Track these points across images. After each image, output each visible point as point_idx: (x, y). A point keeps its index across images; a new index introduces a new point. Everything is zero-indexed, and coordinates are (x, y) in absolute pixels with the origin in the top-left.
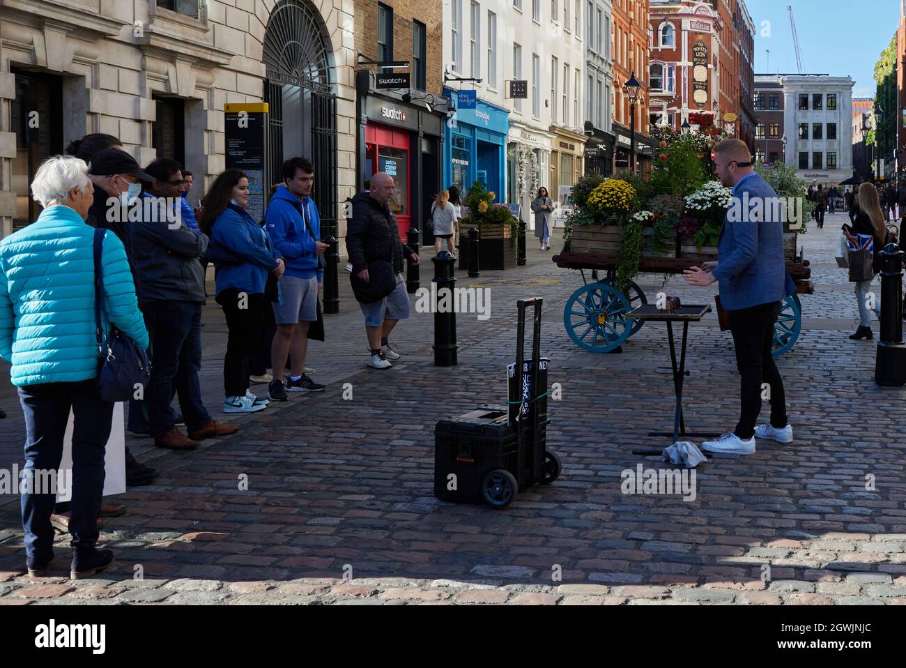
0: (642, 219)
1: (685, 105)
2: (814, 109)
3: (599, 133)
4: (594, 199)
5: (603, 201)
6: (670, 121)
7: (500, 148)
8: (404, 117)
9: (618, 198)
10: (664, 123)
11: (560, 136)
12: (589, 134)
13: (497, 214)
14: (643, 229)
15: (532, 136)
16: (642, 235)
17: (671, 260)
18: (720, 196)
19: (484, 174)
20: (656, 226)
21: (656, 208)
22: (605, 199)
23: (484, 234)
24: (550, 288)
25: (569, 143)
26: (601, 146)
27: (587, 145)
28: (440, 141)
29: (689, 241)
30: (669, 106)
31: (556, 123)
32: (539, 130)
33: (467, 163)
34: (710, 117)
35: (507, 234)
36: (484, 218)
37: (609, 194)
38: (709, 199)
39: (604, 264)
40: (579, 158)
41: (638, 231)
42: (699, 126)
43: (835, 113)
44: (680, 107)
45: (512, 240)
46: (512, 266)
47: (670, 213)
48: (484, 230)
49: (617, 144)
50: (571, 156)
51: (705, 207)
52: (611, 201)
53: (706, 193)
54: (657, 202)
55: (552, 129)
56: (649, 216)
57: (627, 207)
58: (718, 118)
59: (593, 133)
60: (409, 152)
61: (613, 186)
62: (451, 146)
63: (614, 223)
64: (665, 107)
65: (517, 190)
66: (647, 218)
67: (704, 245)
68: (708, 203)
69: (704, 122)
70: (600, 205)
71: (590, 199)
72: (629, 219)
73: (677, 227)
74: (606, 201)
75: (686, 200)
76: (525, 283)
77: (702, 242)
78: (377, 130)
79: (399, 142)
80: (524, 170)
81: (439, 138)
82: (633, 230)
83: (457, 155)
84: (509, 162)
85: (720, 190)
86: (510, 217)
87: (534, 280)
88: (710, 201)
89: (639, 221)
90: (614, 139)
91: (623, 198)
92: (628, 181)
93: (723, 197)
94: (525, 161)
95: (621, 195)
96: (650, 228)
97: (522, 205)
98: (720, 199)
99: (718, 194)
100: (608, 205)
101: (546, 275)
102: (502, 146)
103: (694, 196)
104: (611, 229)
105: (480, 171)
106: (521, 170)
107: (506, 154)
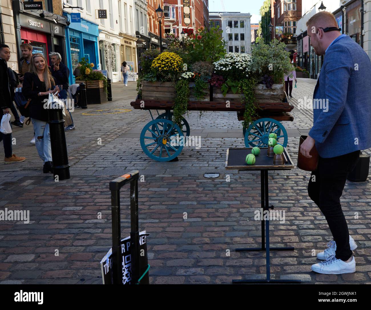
0: (187, 77)
1: (180, 25)
2: (235, 27)
3: (143, 37)
4: (156, 65)
5: (162, 66)
6: (174, 32)
7: (95, 43)
8: (42, 26)
9: (172, 64)
10: (172, 33)
11: (124, 38)
12: (138, 37)
13: (95, 75)
14: (188, 83)
15: (111, 38)
16: (188, 87)
17: (206, 103)
18: (236, 62)
19: (88, 56)
20: (197, 82)
21: (196, 70)
22: (163, 64)
23: (89, 86)
24: (126, 114)
25: (129, 41)
26: (144, 43)
27: (138, 42)
28: (63, 39)
29: (218, 91)
30: (173, 25)
31: (122, 31)
32: (114, 34)
33: (79, 50)
34: (192, 30)
35: (101, 86)
36: (88, 77)
37: (165, 61)
38: (230, 63)
39: (164, 106)
40: (134, 48)
41: (185, 85)
42: (187, 34)
43: (244, 29)
44: (178, 25)
45: (104, 88)
46: (105, 102)
47: (204, 73)
48: (89, 84)
49: (151, 42)
50: (130, 47)
51: (228, 69)
52: (167, 66)
53: (228, 60)
54: (196, 66)
55: (121, 34)
56: (191, 75)
57: (178, 69)
58: (195, 31)
59: (140, 37)
60: (47, 44)
61: (168, 56)
62: (70, 42)
63: (169, 80)
64: (171, 25)
65: (105, 63)
66: (190, 76)
67: (228, 93)
68: (229, 66)
69: (189, 32)
70: (160, 68)
71: (153, 65)
72: (179, 77)
73: (210, 82)
74: (163, 66)
75: (214, 65)
76: (113, 112)
77: (226, 91)
78: (27, 32)
79: (41, 39)
80: (108, 54)
81: (63, 37)
82: (182, 85)
83: (73, 46)
84: (100, 50)
85: (236, 58)
86: (102, 77)
87: (117, 109)
88: (231, 65)
89: (186, 78)
90: (150, 40)
91: (175, 63)
92: (176, 53)
93: (238, 62)
94: (108, 50)
95: (173, 62)
96: (193, 83)
97: (108, 71)
98: (237, 63)
99: (235, 60)
100: (165, 69)
101: (123, 106)
102: (96, 42)
103: (220, 62)
104: (168, 84)
105: (86, 55)
106: (106, 54)
107: (98, 46)
